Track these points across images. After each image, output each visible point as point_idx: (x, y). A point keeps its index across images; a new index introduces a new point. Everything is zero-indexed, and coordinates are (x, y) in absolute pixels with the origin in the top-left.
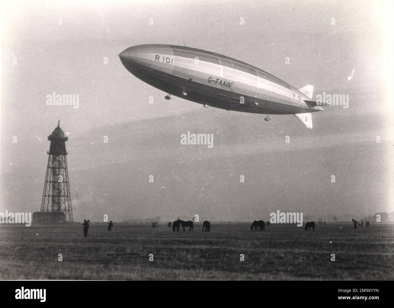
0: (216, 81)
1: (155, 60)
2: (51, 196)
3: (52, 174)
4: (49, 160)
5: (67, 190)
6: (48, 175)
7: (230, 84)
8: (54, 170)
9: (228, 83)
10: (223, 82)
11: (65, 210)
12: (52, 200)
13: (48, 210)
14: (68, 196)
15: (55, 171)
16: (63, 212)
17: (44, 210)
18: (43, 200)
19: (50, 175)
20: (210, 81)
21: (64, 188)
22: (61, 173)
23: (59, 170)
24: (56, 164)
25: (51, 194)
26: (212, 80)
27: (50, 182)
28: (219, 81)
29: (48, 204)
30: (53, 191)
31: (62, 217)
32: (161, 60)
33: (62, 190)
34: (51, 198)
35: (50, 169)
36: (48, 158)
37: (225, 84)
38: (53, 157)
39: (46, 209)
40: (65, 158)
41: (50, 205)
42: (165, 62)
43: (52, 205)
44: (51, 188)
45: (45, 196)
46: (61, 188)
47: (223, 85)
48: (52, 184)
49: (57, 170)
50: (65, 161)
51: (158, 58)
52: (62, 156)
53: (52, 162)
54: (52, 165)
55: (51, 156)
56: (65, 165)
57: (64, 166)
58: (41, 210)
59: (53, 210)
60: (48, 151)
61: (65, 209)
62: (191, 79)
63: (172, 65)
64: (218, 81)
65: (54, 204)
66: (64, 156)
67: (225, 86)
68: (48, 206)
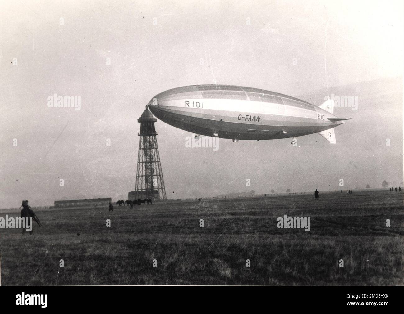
0: (245, 118)
1: (185, 107)
2: (144, 176)
3: (144, 154)
4: (141, 141)
5: (159, 169)
6: (140, 156)
7: (259, 117)
8: (146, 150)
9: (257, 117)
10: (252, 118)
11: (158, 189)
12: (145, 179)
13: (142, 189)
14: (160, 175)
15: (146, 152)
16: (157, 191)
17: (138, 189)
18: (137, 180)
19: (142, 155)
20: (239, 119)
21: (156, 168)
22: (153, 153)
23: (150, 150)
24: (146, 145)
25: (144, 174)
26: (241, 117)
27: (143, 162)
28: (249, 117)
29: (142, 184)
30: (146, 171)
31: (156, 195)
32: (191, 105)
33: (154, 169)
34: (144, 177)
35: (142, 150)
36: (139, 139)
37: (254, 119)
38: (144, 138)
39: (140, 188)
40: (155, 139)
41: (144, 184)
42: (195, 107)
43: (146, 184)
44: (144, 168)
45: (139, 176)
46: (153, 168)
47: (252, 120)
48: (144, 164)
49: (149, 150)
50: (155, 142)
51: (188, 104)
52: (153, 137)
53: (143, 143)
54: (143, 146)
55: (142, 137)
56: (156, 145)
57: (155, 147)
58: (136, 190)
59: (146, 189)
60: (138, 133)
61: (158, 187)
62: (222, 120)
63: (202, 109)
64: (247, 117)
65: (147, 184)
66: (154, 137)
67: (254, 121)
68: (142, 186)
